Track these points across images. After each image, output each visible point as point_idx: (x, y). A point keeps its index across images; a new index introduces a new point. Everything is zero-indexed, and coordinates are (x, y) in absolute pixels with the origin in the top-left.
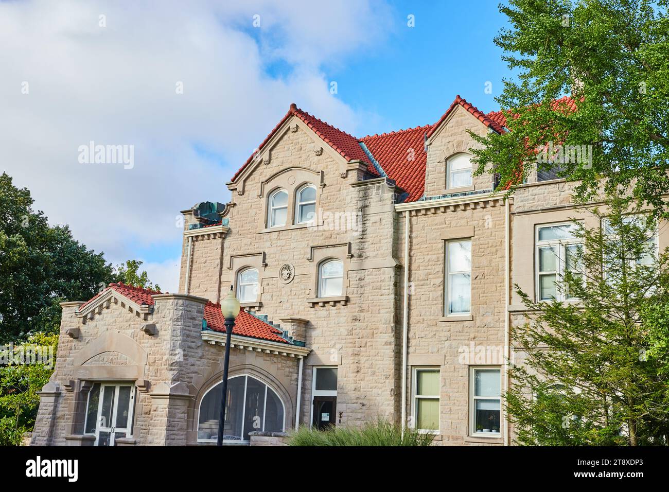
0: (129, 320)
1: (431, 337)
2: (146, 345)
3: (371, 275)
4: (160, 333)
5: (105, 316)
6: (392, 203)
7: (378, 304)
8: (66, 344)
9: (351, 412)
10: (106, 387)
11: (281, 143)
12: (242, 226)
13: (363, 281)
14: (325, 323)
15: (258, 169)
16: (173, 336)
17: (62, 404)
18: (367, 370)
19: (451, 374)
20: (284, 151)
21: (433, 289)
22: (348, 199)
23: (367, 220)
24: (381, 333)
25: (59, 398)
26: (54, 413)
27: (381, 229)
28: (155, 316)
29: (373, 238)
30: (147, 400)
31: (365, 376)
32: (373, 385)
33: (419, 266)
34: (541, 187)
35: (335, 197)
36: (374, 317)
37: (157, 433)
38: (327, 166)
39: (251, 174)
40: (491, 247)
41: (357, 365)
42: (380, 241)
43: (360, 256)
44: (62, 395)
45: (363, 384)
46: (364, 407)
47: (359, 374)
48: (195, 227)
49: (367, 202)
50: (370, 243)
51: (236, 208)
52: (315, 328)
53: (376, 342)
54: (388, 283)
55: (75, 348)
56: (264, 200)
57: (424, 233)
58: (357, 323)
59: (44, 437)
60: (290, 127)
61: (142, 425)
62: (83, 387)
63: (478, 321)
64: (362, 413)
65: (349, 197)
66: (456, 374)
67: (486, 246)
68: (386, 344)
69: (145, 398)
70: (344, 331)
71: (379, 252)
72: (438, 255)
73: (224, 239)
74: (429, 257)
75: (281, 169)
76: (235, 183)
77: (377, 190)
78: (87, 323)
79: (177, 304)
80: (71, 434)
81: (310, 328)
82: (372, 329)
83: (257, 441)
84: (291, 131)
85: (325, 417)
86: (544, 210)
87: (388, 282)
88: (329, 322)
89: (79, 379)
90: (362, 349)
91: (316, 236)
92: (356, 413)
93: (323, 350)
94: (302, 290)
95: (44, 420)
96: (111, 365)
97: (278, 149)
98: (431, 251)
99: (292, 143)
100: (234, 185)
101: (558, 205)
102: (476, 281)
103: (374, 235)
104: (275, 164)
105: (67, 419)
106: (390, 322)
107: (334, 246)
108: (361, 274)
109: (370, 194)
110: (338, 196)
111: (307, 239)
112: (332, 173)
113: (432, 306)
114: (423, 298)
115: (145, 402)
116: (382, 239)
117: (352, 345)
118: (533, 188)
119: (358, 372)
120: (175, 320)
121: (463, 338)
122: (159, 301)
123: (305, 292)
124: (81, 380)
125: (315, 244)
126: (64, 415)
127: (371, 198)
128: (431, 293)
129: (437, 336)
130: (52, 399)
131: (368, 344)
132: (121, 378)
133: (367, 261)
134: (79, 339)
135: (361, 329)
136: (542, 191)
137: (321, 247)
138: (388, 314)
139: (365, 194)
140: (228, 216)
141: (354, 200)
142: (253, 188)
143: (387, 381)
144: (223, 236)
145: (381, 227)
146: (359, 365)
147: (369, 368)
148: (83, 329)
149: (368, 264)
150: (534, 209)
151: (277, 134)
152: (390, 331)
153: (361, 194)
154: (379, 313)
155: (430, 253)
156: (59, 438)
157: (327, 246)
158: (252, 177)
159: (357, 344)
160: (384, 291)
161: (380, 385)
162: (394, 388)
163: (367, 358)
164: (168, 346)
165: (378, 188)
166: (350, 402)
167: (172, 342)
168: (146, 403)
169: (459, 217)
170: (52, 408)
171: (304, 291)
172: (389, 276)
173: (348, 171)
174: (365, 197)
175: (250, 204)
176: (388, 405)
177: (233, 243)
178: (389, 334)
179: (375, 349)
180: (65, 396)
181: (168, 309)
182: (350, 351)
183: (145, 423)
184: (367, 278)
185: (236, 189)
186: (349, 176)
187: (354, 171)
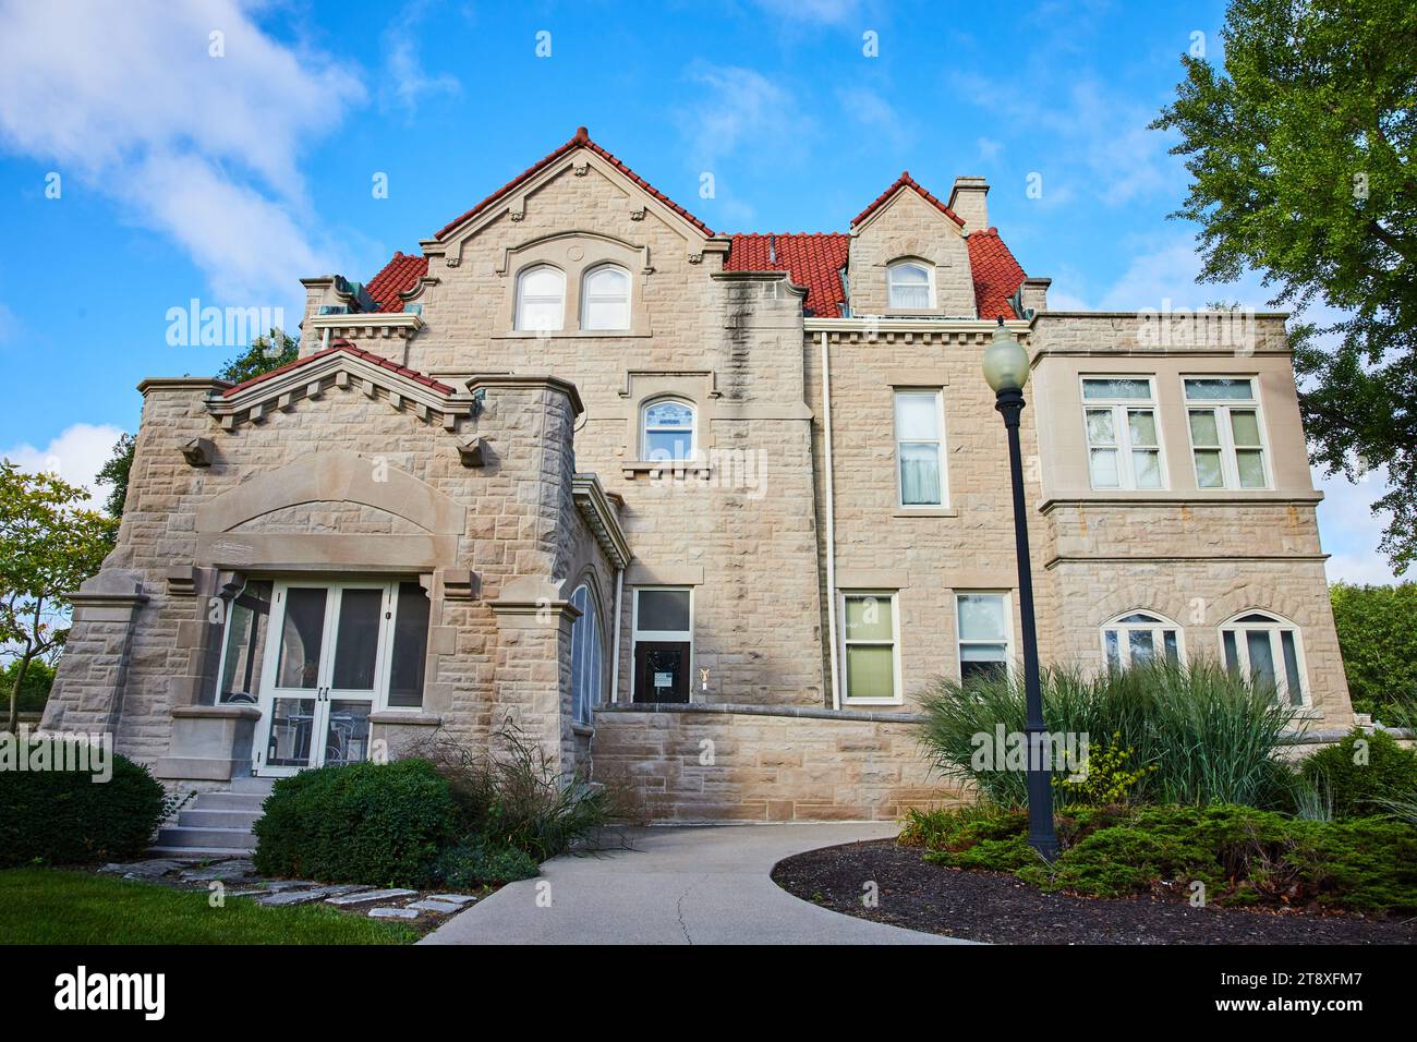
0: (395, 429)
1: (879, 542)
2: (458, 490)
3: (761, 430)
4: (504, 463)
5: (306, 417)
6: (800, 316)
7: (778, 481)
8: (167, 479)
9: (729, 669)
10: (291, 591)
11: (549, 188)
12: (456, 322)
13: (743, 439)
14: (661, 509)
15: (494, 226)
16: (545, 472)
17: (152, 626)
18: (760, 594)
19: (921, 603)
20: (556, 204)
21: (877, 463)
22: (706, 299)
23: (748, 337)
24: (788, 530)
25: (143, 612)
26: (128, 648)
27: (780, 355)
28: (481, 423)
29: (762, 369)
30: (468, 619)
31: (756, 605)
32: (775, 621)
33: (847, 424)
34: (1083, 320)
35: (678, 292)
36: (772, 502)
37: (530, 698)
38: (657, 239)
39: (478, 233)
40: (980, 404)
41: (738, 585)
42: (777, 374)
43: (736, 396)
44: (152, 604)
45: (752, 619)
46: (757, 661)
47: (744, 601)
48: (336, 310)
49: (748, 308)
50: (756, 376)
51: (439, 287)
52: (637, 517)
53: (778, 545)
54: (799, 447)
55: (200, 489)
56: (509, 281)
57: (852, 372)
58: (736, 511)
59: (97, 711)
60: (572, 164)
61: (459, 680)
62: (225, 587)
63: (967, 519)
64: (753, 670)
65: (709, 296)
66: (930, 603)
67: (972, 402)
68: (800, 549)
69: (464, 614)
70: (705, 523)
71: (777, 394)
72: (883, 410)
73: (410, 340)
74: (866, 411)
75: (547, 233)
76: (442, 243)
77: (767, 290)
78: (243, 432)
79: (552, 400)
80: (193, 703)
81: (627, 517)
82: (769, 522)
83: (613, 723)
84: (574, 171)
85: (663, 680)
86: (1095, 354)
87: (799, 443)
88: (671, 506)
89: (215, 565)
90: (747, 557)
91: (636, 355)
92: (738, 670)
93: (660, 557)
94: (605, 446)
95: (92, 666)
96: (336, 532)
97: (543, 199)
98: (870, 401)
99: (575, 193)
100: (439, 246)
101: (1114, 349)
102: (958, 455)
103: (765, 364)
104: (533, 223)
105: (173, 665)
106: (806, 511)
107: (679, 374)
108: (741, 427)
109: (753, 295)
110: (683, 292)
111: (616, 357)
112: (668, 252)
113: (878, 491)
114: (858, 476)
115: (464, 624)
116: (783, 372)
117: (726, 549)
118: (1071, 320)
119: (741, 597)
120: (549, 435)
121: (940, 544)
122: (496, 391)
123: (612, 451)
124: (222, 569)
125: (635, 368)
126: (165, 656)
127: (755, 302)
128: (874, 469)
129: (889, 540)
130: (124, 613)
131: (761, 549)
132: (373, 566)
133: (753, 405)
134: (215, 467)
135: (745, 522)
136: (1088, 326)
137: (649, 373)
138: (800, 499)
139: (742, 293)
140: (420, 301)
141: (720, 302)
142: (481, 258)
143: (806, 613)
144: (410, 336)
145: (778, 352)
146: (741, 586)
147: (766, 591)
148: (227, 444)
149: (752, 410)
150: (1075, 349)
151: (544, 171)
152: (808, 526)
153: (734, 294)
154: (782, 496)
155: (867, 404)
156: (147, 713)
157: (664, 373)
158: (478, 238)
159: (736, 549)
160: (791, 459)
161: (791, 621)
162: (819, 625)
163: (761, 573)
164: (534, 494)
165: (769, 289)
166: (725, 650)
167: (544, 484)
168: (467, 627)
169: (919, 352)
170: (123, 636)
171: (609, 449)
172: (801, 433)
173: (704, 252)
174: (743, 299)
175: (476, 285)
176: (810, 655)
177: (431, 349)
178: (806, 533)
179: (777, 557)
180: (165, 607)
181: (527, 411)
182: (722, 560)
183: (469, 674)
184: (751, 434)
185: (443, 255)
186: (705, 261)
187: (716, 256)
